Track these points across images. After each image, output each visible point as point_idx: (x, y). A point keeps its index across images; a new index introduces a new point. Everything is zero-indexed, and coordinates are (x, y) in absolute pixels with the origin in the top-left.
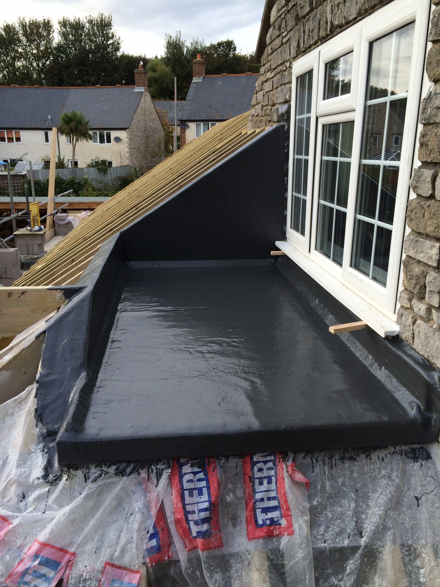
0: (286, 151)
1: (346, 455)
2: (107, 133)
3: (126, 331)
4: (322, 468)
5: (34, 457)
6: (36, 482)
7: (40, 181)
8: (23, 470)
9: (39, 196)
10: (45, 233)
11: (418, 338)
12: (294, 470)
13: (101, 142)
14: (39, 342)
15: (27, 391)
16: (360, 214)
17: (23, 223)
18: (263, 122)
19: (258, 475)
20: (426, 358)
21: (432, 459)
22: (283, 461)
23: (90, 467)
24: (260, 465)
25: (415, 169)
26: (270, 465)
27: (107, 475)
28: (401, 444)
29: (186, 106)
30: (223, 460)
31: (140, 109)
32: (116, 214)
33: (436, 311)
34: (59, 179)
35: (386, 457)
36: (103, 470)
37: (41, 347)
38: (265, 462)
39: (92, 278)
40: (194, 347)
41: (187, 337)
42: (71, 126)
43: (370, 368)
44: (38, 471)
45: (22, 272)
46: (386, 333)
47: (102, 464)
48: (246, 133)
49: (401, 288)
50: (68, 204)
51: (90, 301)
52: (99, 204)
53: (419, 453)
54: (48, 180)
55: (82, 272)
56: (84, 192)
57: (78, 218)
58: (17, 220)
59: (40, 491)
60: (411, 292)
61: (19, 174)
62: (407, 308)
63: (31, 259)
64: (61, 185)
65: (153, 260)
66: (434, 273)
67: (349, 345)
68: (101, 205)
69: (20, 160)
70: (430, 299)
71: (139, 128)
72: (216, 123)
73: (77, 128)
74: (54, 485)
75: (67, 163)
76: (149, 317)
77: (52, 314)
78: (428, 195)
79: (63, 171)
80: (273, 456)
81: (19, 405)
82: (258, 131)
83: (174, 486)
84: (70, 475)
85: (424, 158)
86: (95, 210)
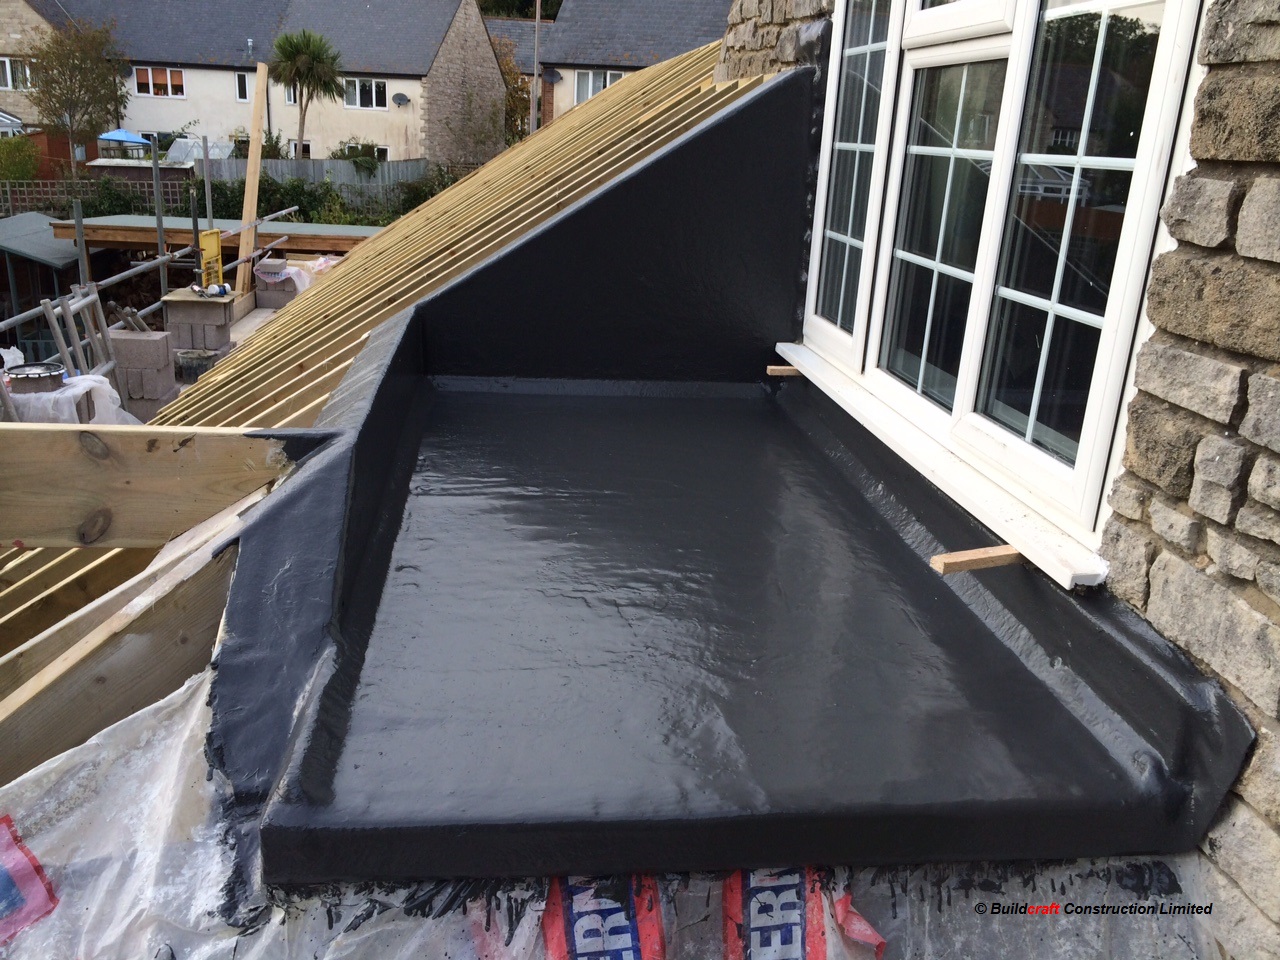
0: (813, 131)
1: (976, 878)
2: (378, 86)
3: (431, 542)
4: (915, 910)
5: (201, 858)
6: (205, 922)
7: (225, 185)
8: (172, 891)
9: (222, 217)
10: (233, 301)
11: (1163, 596)
12: (849, 912)
13: (362, 105)
14: (220, 564)
15: (189, 688)
16: (1007, 286)
17: (183, 275)
18: (758, 64)
19: (758, 920)
20: (1182, 645)
21: (1181, 892)
22: (821, 888)
23: (343, 890)
24: (766, 897)
25: (1178, 179)
26: (790, 896)
27: (387, 914)
28: (1108, 855)
29: (557, 31)
30: (676, 882)
31: (453, 34)
32: (401, 265)
33: (1219, 533)
34: (267, 181)
35: (1072, 884)
36: (377, 901)
37: (225, 576)
38: (777, 890)
39: (353, 411)
40: (595, 589)
41: (578, 564)
42: (299, 64)
43: (1023, 659)
44: (210, 893)
45: (177, 386)
46: (1074, 578)
47: (373, 885)
48: (713, 89)
49: (1117, 470)
50: (285, 238)
51: (350, 471)
52: (356, 241)
53: (1151, 876)
54: (243, 183)
55: (327, 395)
56: (323, 213)
57: (309, 270)
58: (169, 269)
59: (215, 946)
60: (1147, 481)
61: (177, 166)
62: (1131, 521)
63: (200, 358)
64: (271, 195)
65: (489, 375)
66: (1220, 438)
67: (965, 599)
68: (361, 244)
69: (181, 136)
70: (1205, 504)
71: (451, 75)
72: (623, 73)
73: (310, 69)
74: (251, 934)
75: (285, 148)
76: (485, 511)
77: (256, 497)
78: (1214, 244)
79: (277, 165)
80: (797, 876)
81: (166, 723)
82: (743, 83)
83: (553, 945)
84: (291, 910)
85: (1208, 151)
86: (346, 255)
